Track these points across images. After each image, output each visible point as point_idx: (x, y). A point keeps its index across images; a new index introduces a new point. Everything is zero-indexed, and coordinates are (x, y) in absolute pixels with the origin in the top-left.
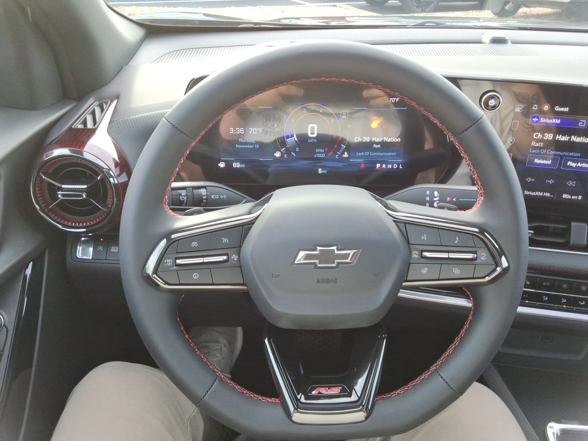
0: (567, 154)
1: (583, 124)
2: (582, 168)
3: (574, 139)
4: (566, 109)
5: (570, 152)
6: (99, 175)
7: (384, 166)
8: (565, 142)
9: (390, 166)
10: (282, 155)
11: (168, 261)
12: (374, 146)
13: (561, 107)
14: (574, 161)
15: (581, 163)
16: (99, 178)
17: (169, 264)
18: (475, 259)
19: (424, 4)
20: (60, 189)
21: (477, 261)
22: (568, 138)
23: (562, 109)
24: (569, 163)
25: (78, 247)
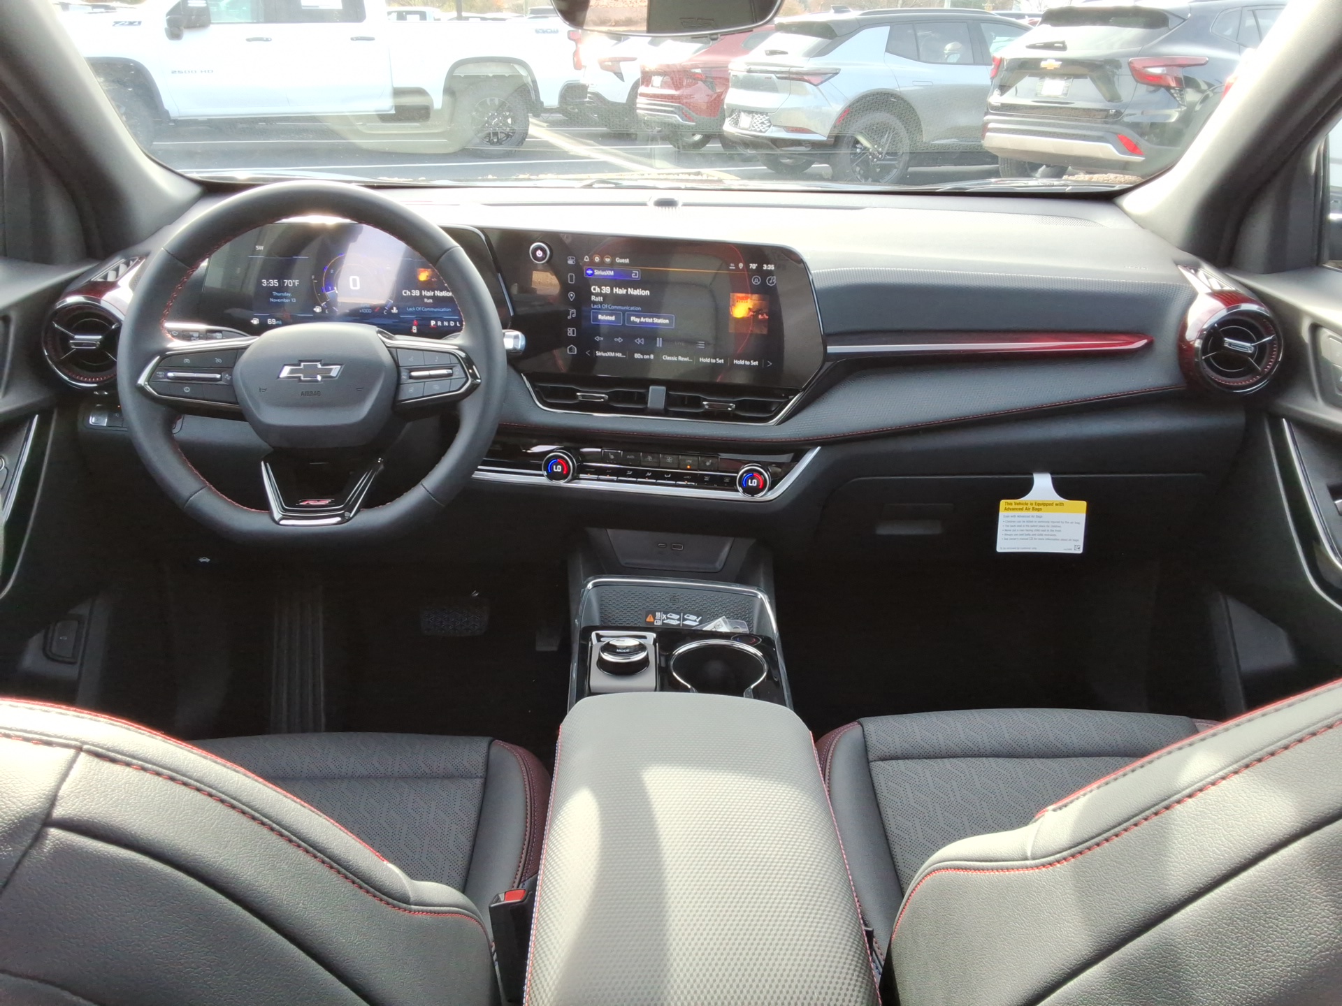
0: (627, 308)
1: (636, 275)
2: (645, 323)
3: (631, 291)
4: (627, 261)
5: (631, 306)
6: (114, 324)
7: (439, 323)
8: (622, 295)
9: (446, 324)
10: (323, 309)
11: (160, 373)
12: (426, 300)
13: (621, 258)
14: (637, 316)
15: (644, 318)
16: (113, 327)
17: (161, 376)
18: (450, 375)
19: (878, 170)
20: (73, 339)
21: (453, 377)
22: (625, 290)
23: (623, 261)
24: (633, 318)
25: (91, 418)
